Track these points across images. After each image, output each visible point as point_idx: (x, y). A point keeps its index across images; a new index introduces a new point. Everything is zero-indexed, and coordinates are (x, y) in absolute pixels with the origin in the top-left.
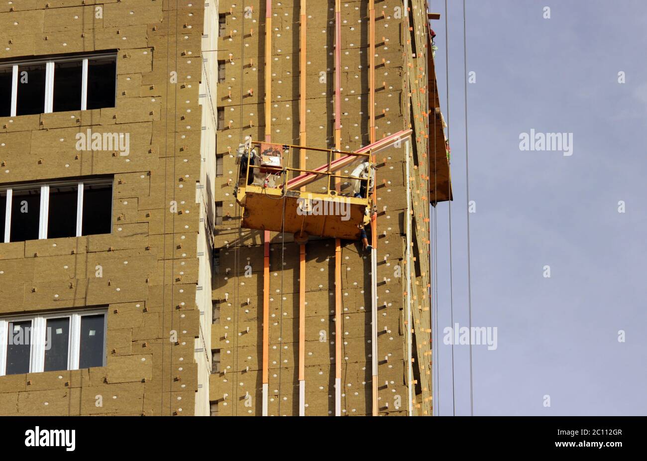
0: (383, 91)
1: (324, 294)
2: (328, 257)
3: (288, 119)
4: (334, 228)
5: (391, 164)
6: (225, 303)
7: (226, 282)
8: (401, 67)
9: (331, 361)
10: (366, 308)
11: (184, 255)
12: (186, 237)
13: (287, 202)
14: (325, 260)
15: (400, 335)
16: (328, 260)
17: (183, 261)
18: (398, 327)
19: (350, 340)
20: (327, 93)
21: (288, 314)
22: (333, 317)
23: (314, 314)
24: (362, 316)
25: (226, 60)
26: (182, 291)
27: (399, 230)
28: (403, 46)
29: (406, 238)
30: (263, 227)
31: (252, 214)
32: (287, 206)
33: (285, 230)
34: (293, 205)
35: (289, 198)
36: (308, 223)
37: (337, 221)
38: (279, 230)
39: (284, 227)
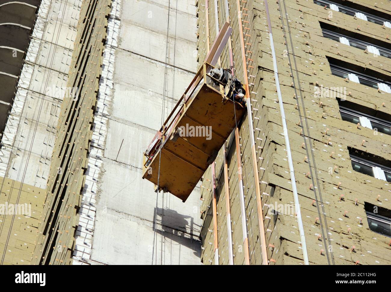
4: (220, 125)
13: (171, 149)
29: (263, 68)
30: (192, 184)
31: (172, 186)
32: (174, 151)
33: (204, 167)
34: (176, 146)
35: (166, 145)
36: (203, 143)
37: (212, 118)
38: (201, 172)
39: (200, 167)
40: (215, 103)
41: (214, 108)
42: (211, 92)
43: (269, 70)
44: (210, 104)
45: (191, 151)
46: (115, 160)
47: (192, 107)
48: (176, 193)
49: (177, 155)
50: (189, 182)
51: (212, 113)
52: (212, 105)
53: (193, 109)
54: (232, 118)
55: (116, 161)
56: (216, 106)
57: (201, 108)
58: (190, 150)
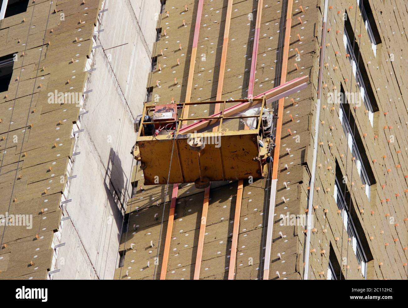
0: (296, 71)
1: (225, 223)
2: (232, 196)
3: (206, 111)
4: (233, 168)
5: (298, 119)
6: (131, 251)
7: (133, 236)
8: (313, 52)
9: (226, 270)
10: (263, 224)
11: (53, 175)
12: (56, 163)
13: (180, 145)
14: (228, 199)
15: (295, 236)
16: (231, 199)
17: (51, 180)
18: (293, 231)
19: (245, 251)
20: (243, 86)
21: (188, 245)
22: (231, 238)
23: (213, 239)
24: (260, 231)
25: (154, 87)
26: (46, 201)
27: (301, 162)
28: (317, 37)
29: (308, 167)
30: (165, 181)
31: (150, 167)
32: (180, 150)
33: (187, 180)
34: (186, 148)
35: (180, 141)
36: (206, 166)
37: (233, 158)
38: (181, 181)
39: (185, 177)
40: (248, 153)
41: (243, 155)
42: (254, 144)
43: (309, 171)
44: (243, 150)
45: (192, 162)
46: (104, 49)
47: (230, 138)
48: (147, 174)
49: (179, 154)
50: (164, 177)
51: (237, 156)
52: (244, 151)
53: (229, 140)
54: (247, 173)
55: (104, 51)
56: (245, 155)
57: (235, 146)
58: (192, 160)
